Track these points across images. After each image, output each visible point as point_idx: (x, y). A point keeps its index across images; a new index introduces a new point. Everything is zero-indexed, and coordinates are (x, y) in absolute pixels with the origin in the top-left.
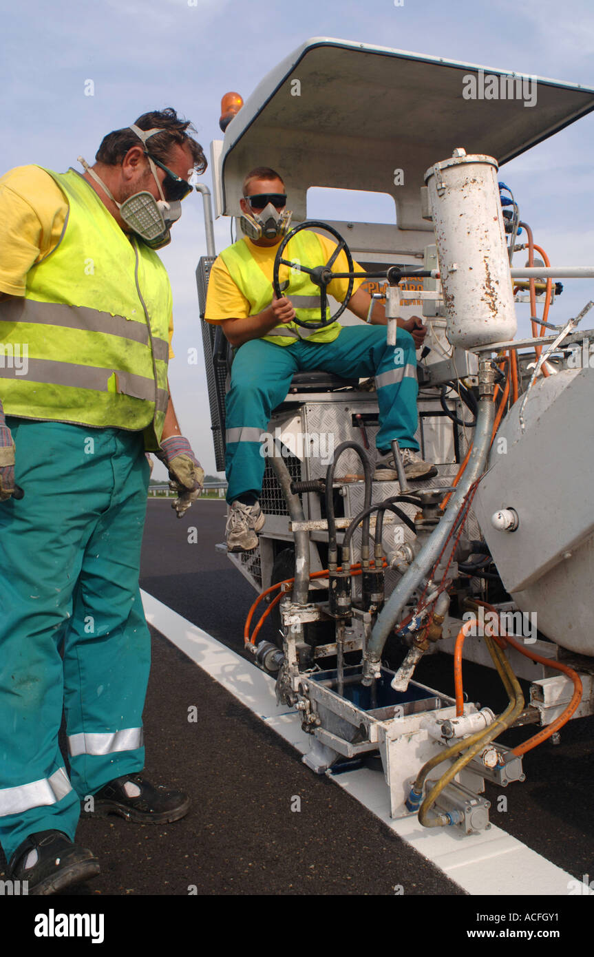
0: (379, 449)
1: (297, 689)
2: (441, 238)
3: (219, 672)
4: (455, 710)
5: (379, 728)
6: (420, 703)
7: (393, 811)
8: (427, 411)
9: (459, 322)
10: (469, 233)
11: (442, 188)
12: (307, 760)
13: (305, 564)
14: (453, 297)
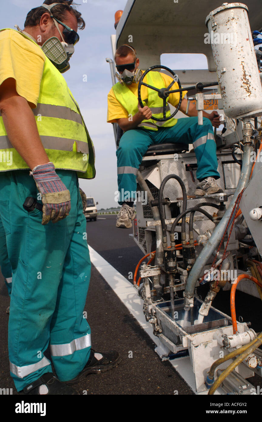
0: (198, 179)
1: (150, 312)
2: (216, 55)
3: (125, 298)
4: (232, 328)
5: (188, 339)
6: (215, 322)
7: (197, 388)
8: (225, 161)
9: (229, 102)
10: (231, 49)
11: (215, 26)
12: (157, 351)
13: (161, 243)
14: (225, 88)
